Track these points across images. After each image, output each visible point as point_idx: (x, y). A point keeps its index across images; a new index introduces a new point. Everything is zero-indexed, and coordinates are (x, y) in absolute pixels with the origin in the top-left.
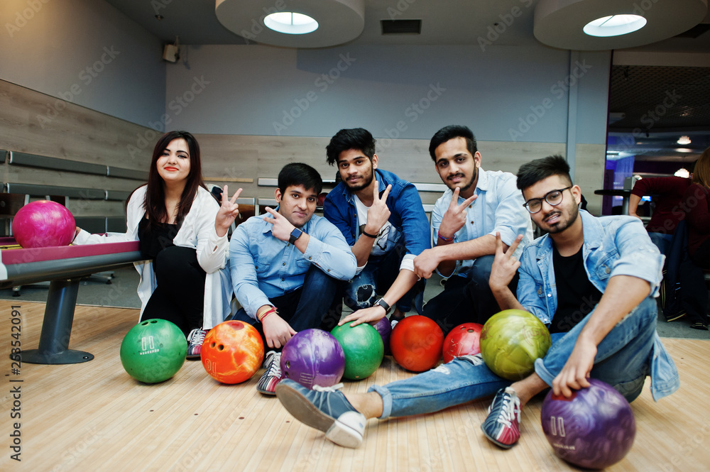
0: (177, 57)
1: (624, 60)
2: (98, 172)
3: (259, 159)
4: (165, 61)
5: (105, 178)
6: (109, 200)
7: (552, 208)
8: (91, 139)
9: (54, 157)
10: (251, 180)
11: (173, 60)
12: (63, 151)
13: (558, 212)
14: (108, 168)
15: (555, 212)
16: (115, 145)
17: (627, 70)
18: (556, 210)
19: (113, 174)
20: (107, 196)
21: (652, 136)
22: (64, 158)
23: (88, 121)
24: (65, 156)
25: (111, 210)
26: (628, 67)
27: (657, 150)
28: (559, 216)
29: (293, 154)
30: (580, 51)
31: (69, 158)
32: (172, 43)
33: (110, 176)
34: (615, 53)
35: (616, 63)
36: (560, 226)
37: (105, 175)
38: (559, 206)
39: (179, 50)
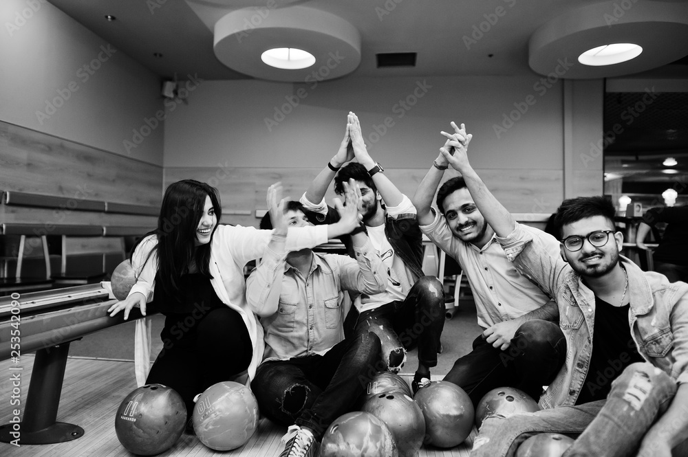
0: (176, 92)
1: (616, 87)
2: (96, 208)
3: (257, 192)
4: (164, 97)
5: (103, 214)
6: (107, 236)
7: (594, 249)
8: (89, 175)
9: (52, 195)
10: (249, 212)
11: (172, 95)
12: (61, 189)
13: (599, 254)
14: (106, 204)
15: (596, 254)
16: (114, 181)
17: (619, 97)
18: (598, 251)
19: (112, 210)
20: (105, 232)
21: (641, 158)
22: (62, 196)
23: (88, 158)
24: (63, 194)
25: (109, 246)
26: (620, 93)
27: (644, 171)
28: (601, 258)
29: (291, 186)
30: (573, 80)
31: (66, 196)
32: (171, 79)
33: (109, 212)
34: (607, 81)
35: (609, 90)
36: (600, 268)
37: (103, 211)
38: (603, 248)
39: (177, 86)
